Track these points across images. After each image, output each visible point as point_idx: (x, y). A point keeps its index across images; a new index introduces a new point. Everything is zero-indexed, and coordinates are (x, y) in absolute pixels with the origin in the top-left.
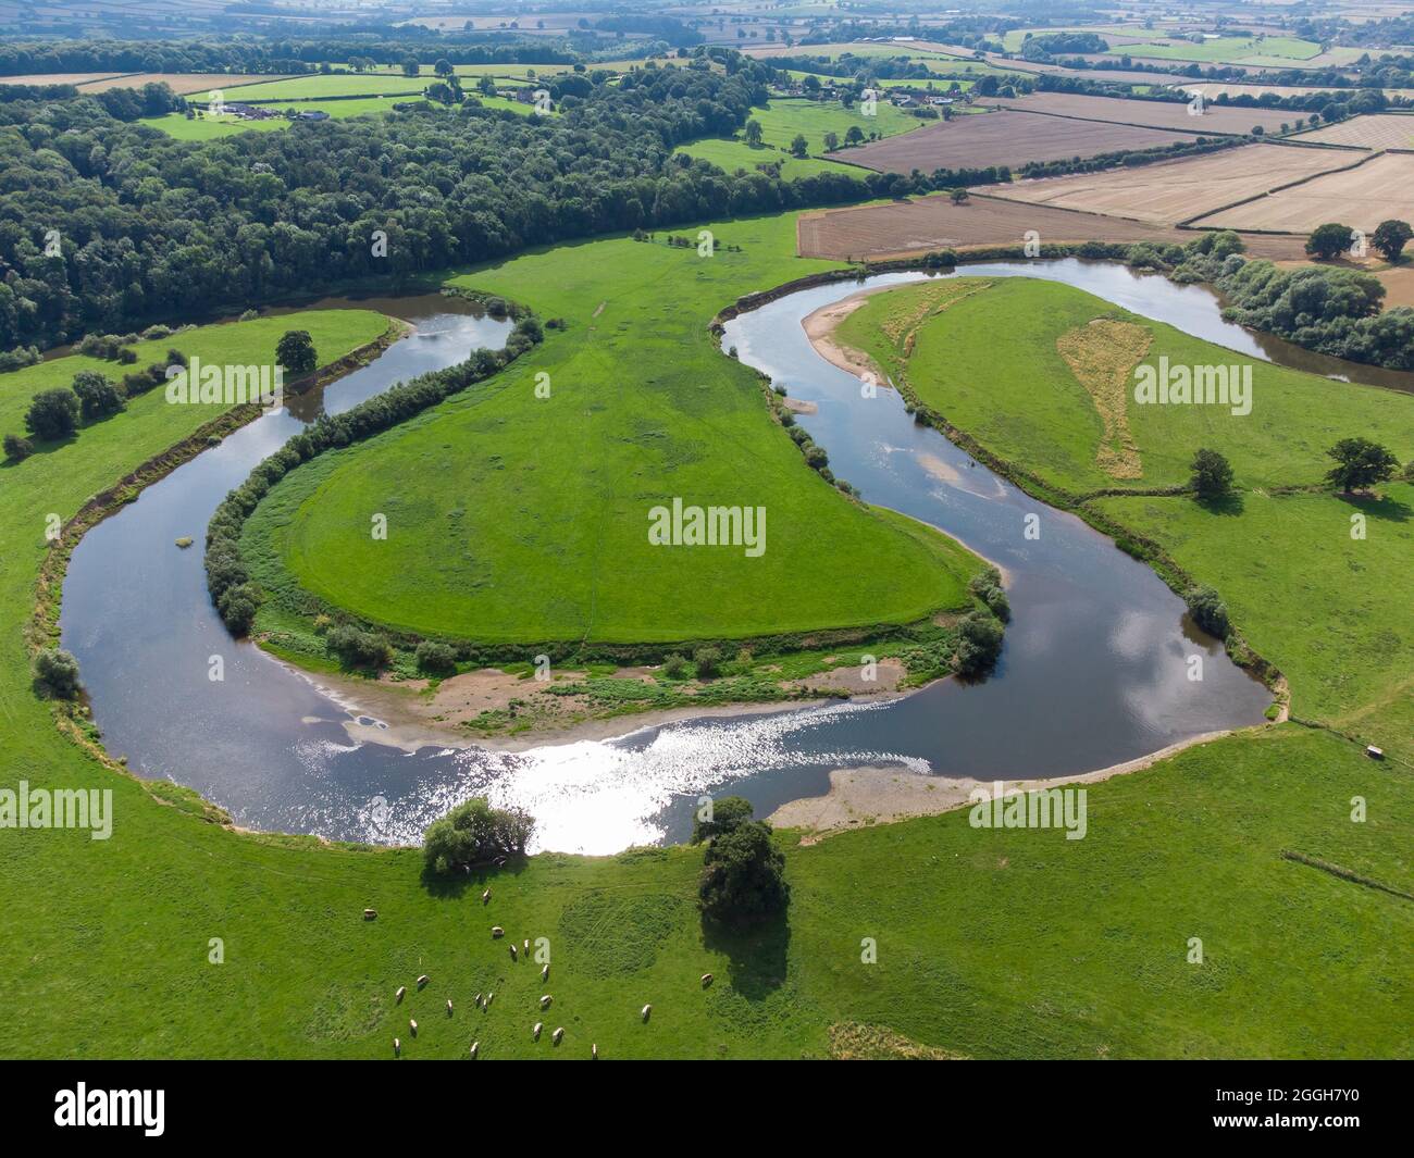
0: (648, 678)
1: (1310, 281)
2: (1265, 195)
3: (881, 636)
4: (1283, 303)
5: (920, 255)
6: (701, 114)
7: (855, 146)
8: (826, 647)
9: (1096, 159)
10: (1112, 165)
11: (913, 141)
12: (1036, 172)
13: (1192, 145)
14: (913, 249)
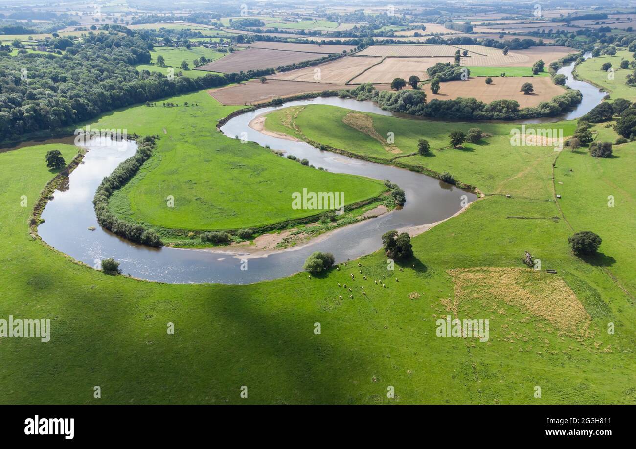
0: (317, 225)
1: (407, 94)
2: (363, 73)
3: (372, 201)
4: (400, 101)
5: (270, 100)
6: (134, 54)
7: (204, 65)
8: (360, 207)
9: (300, 64)
10: (306, 66)
11: (226, 61)
12: (283, 70)
13: (327, 58)
14: (262, 100)
